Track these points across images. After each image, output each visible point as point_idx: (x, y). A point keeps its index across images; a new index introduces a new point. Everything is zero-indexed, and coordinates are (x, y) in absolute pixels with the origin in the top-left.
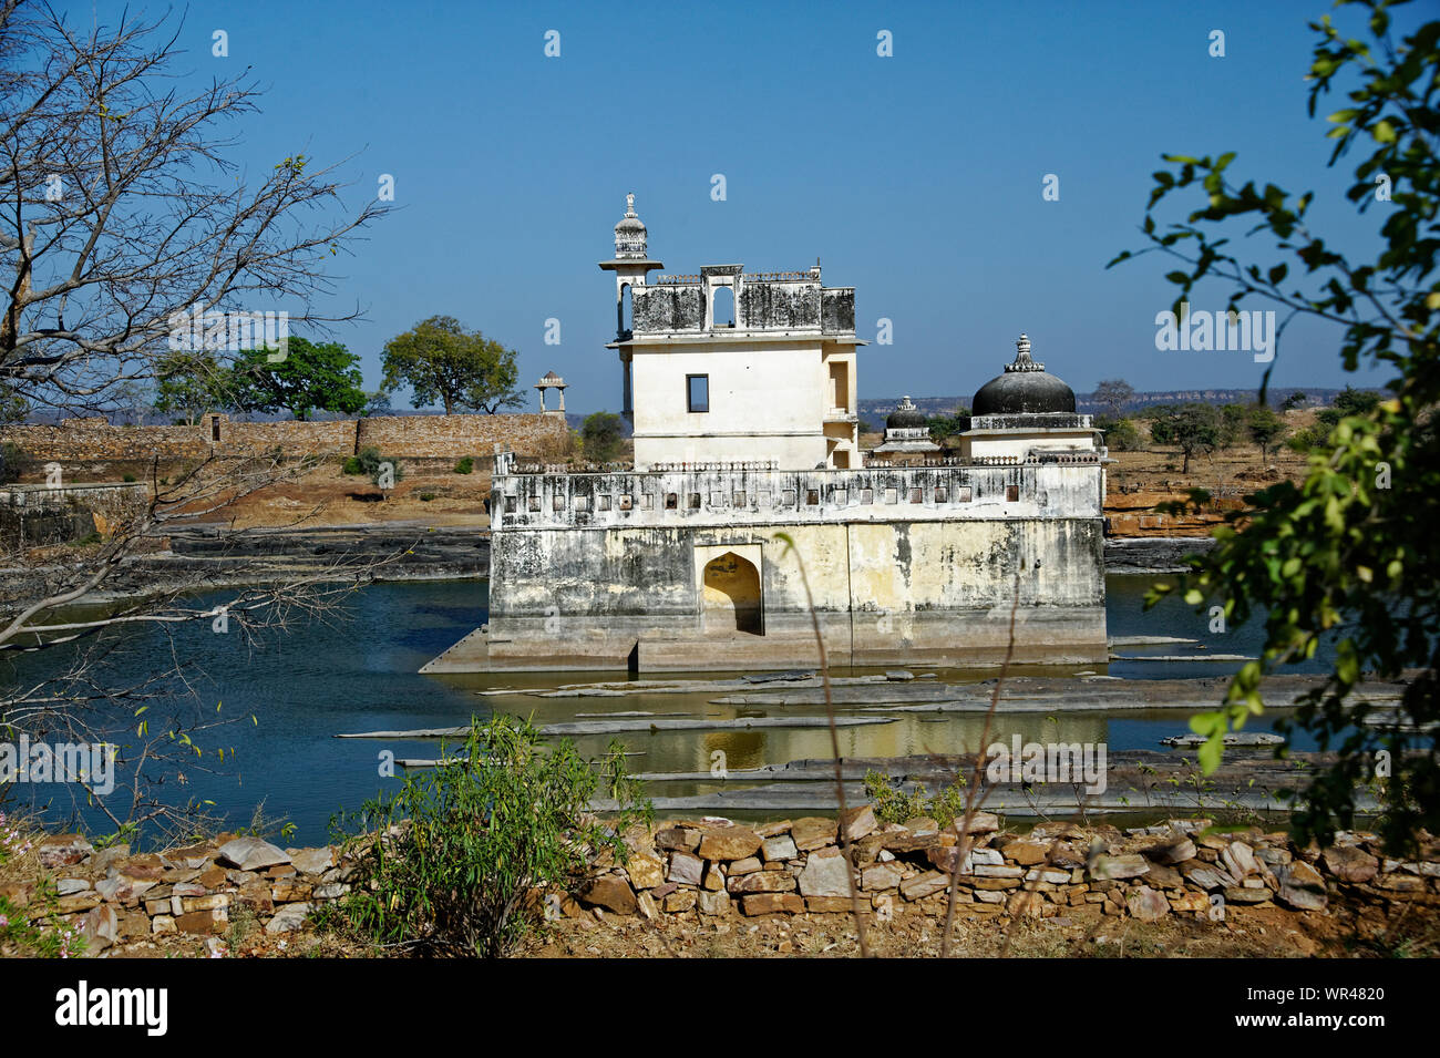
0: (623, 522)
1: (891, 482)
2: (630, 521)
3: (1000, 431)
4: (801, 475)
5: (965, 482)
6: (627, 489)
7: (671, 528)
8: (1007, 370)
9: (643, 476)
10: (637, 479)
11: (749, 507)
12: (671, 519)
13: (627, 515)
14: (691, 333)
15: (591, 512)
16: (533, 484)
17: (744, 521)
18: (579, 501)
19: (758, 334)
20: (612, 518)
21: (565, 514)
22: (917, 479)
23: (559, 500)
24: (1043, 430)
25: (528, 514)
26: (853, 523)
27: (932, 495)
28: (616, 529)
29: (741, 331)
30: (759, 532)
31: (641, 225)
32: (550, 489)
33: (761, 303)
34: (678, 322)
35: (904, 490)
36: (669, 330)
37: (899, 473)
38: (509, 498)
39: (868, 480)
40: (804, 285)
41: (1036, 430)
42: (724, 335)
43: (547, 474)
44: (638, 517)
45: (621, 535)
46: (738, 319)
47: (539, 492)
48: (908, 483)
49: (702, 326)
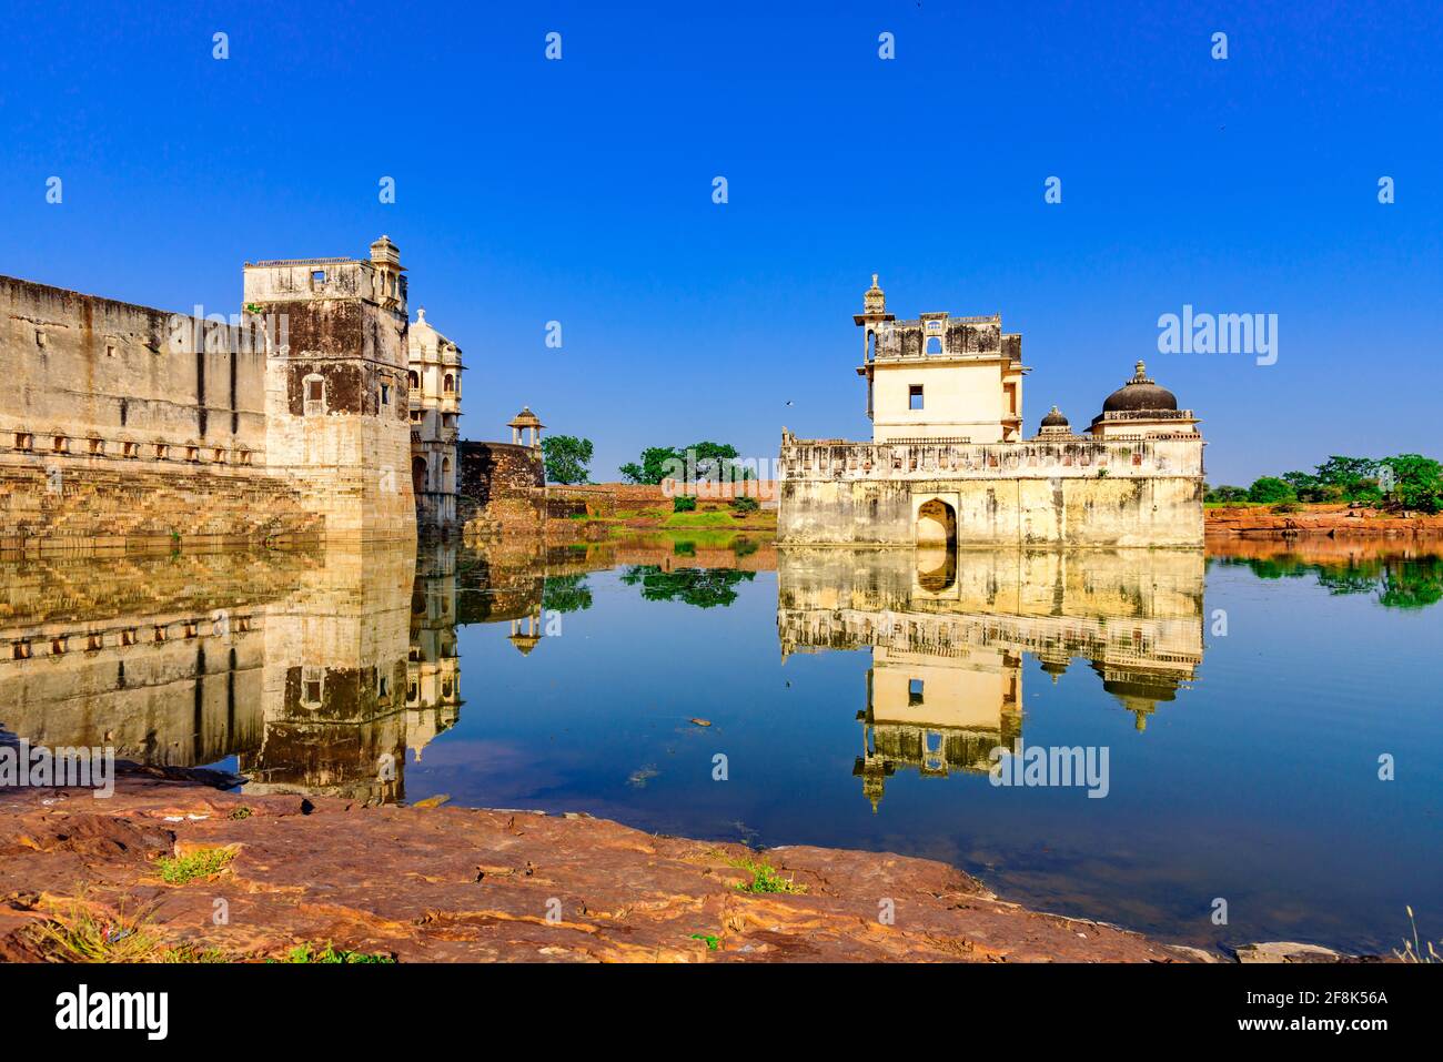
0: (865, 476)
1: (1049, 451)
2: (869, 477)
3: (1124, 421)
4: (986, 447)
5: (1103, 452)
6: (869, 455)
7: (897, 482)
8: (1129, 384)
9: (879, 447)
10: (875, 450)
11: (950, 467)
12: (897, 475)
13: (868, 473)
14: (912, 358)
15: (844, 470)
16: (807, 451)
17: (946, 477)
18: (837, 463)
19: (957, 357)
20: (859, 474)
21: (827, 471)
22: (1068, 449)
23: (823, 462)
24: (1156, 420)
25: (803, 471)
26: (1021, 479)
27: (1078, 460)
28: (860, 481)
29: (946, 355)
30: (958, 485)
31: (881, 292)
32: (817, 455)
33: (959, 335)
34: (904, 350)
35: (1059, 457)
36: (899, 356)
37: (1055, 446)
38: (791, 461)
39: (1033, 451)
40: (990, 325)
41: (1152, 420)
42: (934, 358)
43: (816, 446)
44: (875, 474)
45: (864, 485)
46: (944, 349)
47: (811, 457)
48: (1061, 453)
49: (920, 352)
